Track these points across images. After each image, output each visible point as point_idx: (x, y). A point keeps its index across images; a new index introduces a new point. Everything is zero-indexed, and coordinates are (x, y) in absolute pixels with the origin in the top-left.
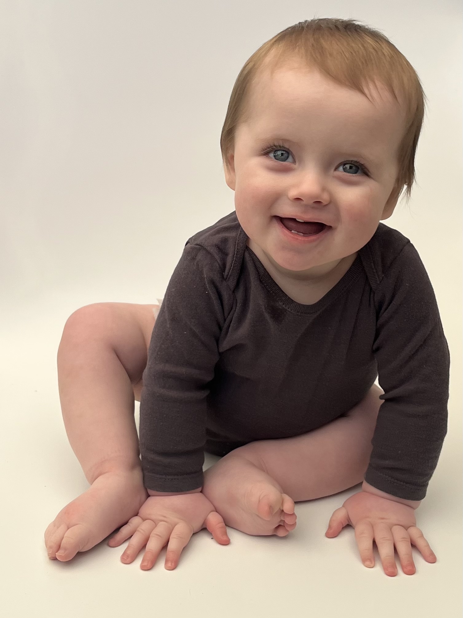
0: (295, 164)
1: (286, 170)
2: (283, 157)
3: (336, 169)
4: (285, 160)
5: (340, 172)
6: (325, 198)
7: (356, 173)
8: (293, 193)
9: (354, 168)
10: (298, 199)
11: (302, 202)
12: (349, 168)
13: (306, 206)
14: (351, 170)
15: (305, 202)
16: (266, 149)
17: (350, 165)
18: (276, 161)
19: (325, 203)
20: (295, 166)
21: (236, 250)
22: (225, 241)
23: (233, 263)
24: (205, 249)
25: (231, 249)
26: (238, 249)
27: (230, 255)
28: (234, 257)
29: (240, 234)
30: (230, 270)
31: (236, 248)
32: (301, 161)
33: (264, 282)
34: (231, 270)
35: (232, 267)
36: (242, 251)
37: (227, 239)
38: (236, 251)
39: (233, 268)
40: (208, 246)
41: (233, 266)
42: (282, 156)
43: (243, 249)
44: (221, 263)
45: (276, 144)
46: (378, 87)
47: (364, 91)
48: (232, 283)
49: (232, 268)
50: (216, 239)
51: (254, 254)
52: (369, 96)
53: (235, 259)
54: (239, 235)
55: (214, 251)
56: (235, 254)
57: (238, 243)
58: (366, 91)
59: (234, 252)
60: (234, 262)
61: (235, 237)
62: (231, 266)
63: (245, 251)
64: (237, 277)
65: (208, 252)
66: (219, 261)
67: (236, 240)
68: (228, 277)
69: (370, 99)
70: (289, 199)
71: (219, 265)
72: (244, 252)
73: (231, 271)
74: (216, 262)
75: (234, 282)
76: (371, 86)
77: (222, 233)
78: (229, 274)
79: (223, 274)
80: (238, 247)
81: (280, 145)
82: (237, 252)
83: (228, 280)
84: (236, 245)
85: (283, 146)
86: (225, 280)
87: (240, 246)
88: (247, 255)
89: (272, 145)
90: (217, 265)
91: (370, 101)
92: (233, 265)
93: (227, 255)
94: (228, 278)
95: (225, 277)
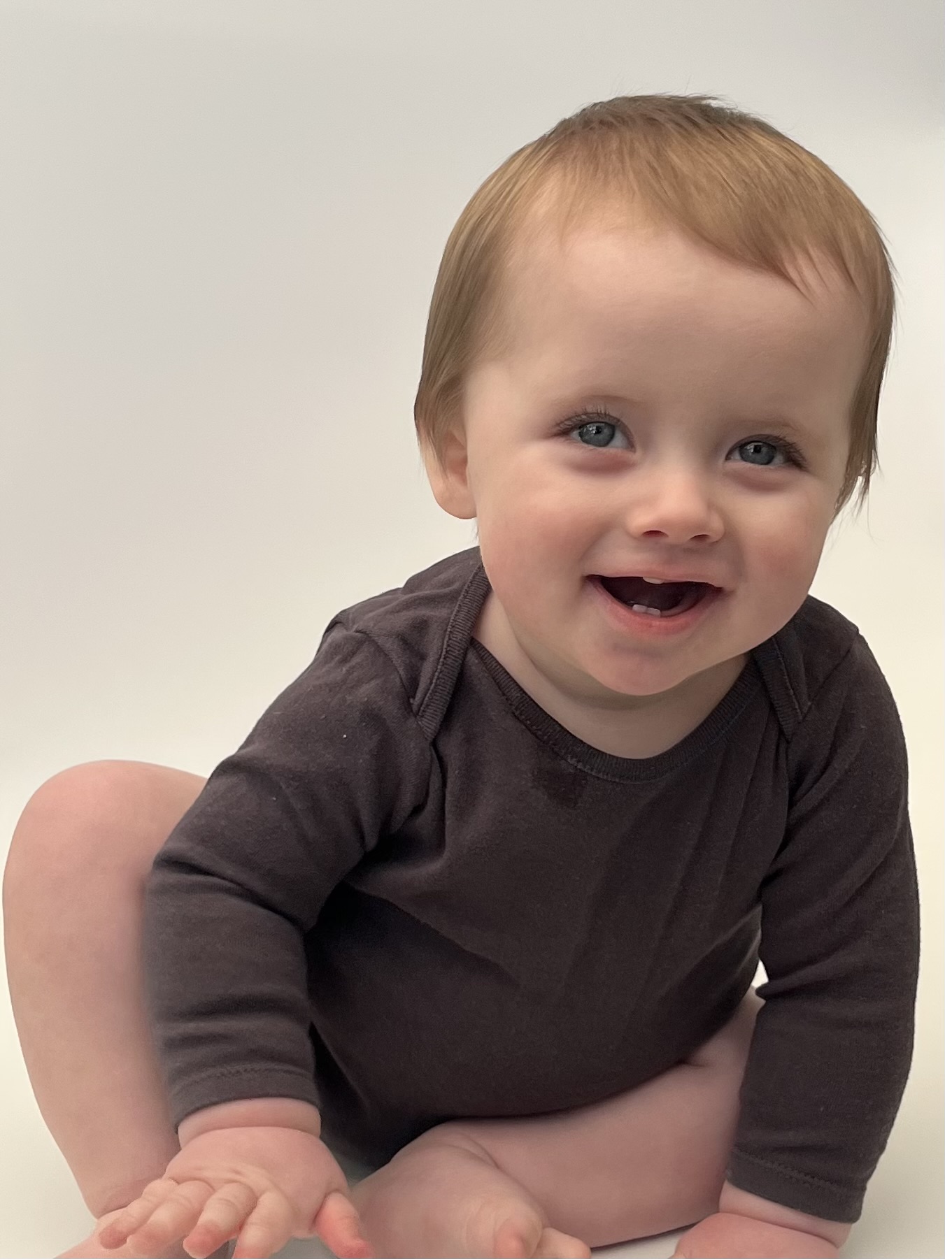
0: (635, 452)
1: (615, 468)
2: (600, 437)
3: (728, 458)
4: (606, 443)
5: (738, 464)
6: (716, 526)
7: (768, 462)
8: (642, 520)
9: (764, 450)
10: (653, 533)
11: (663, 540)
12: (752, 451)
13: (672, 548)
14: (758, 457)
15: (671, 539)
16: (562, 422)
17: (756, 444)
18: (585, 445)
19: (714, 538)
20: (636, 456)
21: (445, 646)
22: (421, 626)
23: (436, 677)
24: (374, 642)
25: (434, 645)
26: (448, 646)
27: (431, 659)
28: (438, 664)
29: (458, 611)
30: (427, 693)
31: (445, 642)
32: (648, 444)
33: (523, 717)
34: (430, 691)
35: (433, 685)
36: (459, 651)
37: (426, 621)
38: (444, 650)
39: (435, 688)
40: (379, 636)
41: (436, 683)
42: (598, 435)
43: (463, 647)
44: (406, 675)
45: (590, 409)
46: (816, 260)
47: (787, 272)
48: (430, 724)
49: (432, 687)
50: (401, 621)
51: (493, 657)
52: (799, 285)
53: (441, 669)
54: (456, 615)
55: (391, 646)
56: (443, 657)
57: (450, 632)
58: (793, 274)
59: (440, 651)
60: (437, 674)
61: (446, 619)
62: (431, 683)
63: (467, 649)
64: (442, 710)
65: (379, 650)
66: (402, 673)
67: (447, 626)
68: (422, 708)
69: (802, 291)
70: (628, 534)
71: (401, 679)
72: (465, 654)
73: (428, 695)
74: (396, 673)
75: (435, 721)
76: (802, 261)
77: (415, 608)
78: (425, 702)
79: (411, 701)
80: (450, 641)
81: (599, 412)
82: (447, 652)
83: (422, 716)
84: (447, 636)
85: (605, 414)
86: (416, 715)
87: (454, 639)
88: (472, 658)
89: (579, 411)
90: (396, 680)
91: (802, 293)
92: (434, 681)
93: (423, 657)
94: (421, 711)
95: (415, 708)
